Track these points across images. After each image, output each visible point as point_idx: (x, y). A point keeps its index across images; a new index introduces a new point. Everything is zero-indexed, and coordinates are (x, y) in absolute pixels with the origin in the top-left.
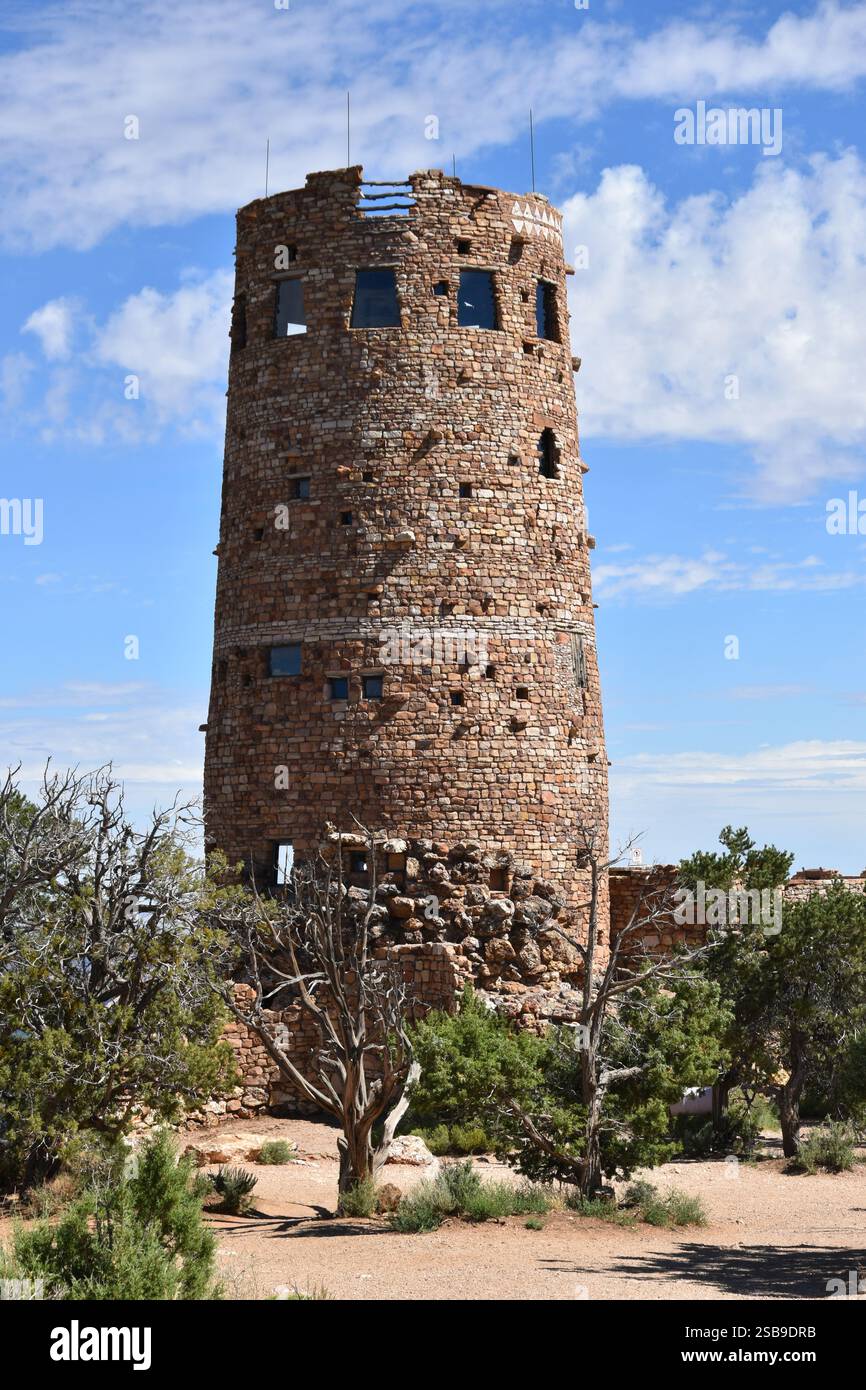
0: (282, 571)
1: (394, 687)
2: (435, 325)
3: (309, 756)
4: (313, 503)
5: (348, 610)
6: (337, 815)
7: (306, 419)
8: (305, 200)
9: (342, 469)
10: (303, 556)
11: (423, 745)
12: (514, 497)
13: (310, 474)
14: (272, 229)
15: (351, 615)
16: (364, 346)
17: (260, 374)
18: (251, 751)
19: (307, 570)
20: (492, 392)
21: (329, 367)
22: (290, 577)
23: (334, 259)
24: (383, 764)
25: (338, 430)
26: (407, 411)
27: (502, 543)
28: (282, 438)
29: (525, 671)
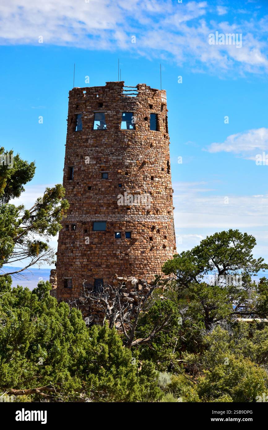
0: (99, 200)
1: (135, 235)
2: (145, 130)
3: (110, 254)
4: (110, 180)
5: (121, 212)
6: (118, 272)
7: (107, 155)
8: (106, 90)
9: (119, 171)
10: (107, 196)
11: (142, 252)
12: (163, 180)
13: (108, 172)
14: (93, 97)
15: (122, 214)
16: (125, 135)
17: (89, 140)
18: (89, 252)
19: (108, 200)
20: (158, 149)
21: (114, 140)
22: (102, 202)
23: (116, 108)
24: (132, 258)
25: (117, 159)
26: (138, 155)
27: (160, 194)
28: (98, 160)
29: (166, 231)
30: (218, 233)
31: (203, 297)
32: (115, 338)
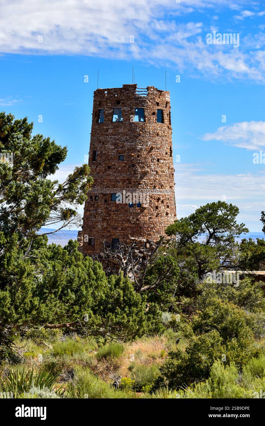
0: (116, 177)
1: (144, 205)
2: (153, 122)
3: (124, 220)
4: (124, 162)
5: (133, 187)
6: (131, 233)
7: (123, 142)
8: (122, 91)
9: (132, 154)
10: (122, 174)
11: (150, 218)
12: (167, 162)
13: (124, 155)
14: (113, 96)
15: (134, 188)
16: (137, 126)
17: (109, 130)
18: (108, 218)
19: (123, 177)
20: (163, 138)
21: (129, 130)
22: (119, 178)
23: (130, 105)
24: (142, 222)
25: (131, 145)
26: (147, 142)
27: (165, 172)
28: (116, 146)
29: (168, 202)
30: (210, 204)
31: (197, 254)
32: (128, 285)
